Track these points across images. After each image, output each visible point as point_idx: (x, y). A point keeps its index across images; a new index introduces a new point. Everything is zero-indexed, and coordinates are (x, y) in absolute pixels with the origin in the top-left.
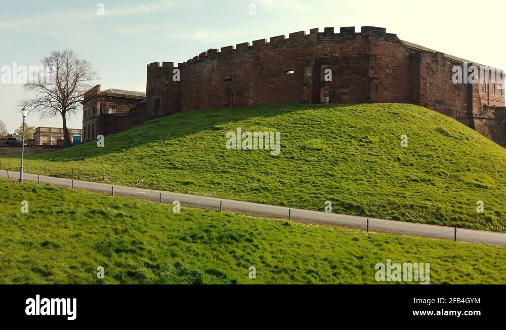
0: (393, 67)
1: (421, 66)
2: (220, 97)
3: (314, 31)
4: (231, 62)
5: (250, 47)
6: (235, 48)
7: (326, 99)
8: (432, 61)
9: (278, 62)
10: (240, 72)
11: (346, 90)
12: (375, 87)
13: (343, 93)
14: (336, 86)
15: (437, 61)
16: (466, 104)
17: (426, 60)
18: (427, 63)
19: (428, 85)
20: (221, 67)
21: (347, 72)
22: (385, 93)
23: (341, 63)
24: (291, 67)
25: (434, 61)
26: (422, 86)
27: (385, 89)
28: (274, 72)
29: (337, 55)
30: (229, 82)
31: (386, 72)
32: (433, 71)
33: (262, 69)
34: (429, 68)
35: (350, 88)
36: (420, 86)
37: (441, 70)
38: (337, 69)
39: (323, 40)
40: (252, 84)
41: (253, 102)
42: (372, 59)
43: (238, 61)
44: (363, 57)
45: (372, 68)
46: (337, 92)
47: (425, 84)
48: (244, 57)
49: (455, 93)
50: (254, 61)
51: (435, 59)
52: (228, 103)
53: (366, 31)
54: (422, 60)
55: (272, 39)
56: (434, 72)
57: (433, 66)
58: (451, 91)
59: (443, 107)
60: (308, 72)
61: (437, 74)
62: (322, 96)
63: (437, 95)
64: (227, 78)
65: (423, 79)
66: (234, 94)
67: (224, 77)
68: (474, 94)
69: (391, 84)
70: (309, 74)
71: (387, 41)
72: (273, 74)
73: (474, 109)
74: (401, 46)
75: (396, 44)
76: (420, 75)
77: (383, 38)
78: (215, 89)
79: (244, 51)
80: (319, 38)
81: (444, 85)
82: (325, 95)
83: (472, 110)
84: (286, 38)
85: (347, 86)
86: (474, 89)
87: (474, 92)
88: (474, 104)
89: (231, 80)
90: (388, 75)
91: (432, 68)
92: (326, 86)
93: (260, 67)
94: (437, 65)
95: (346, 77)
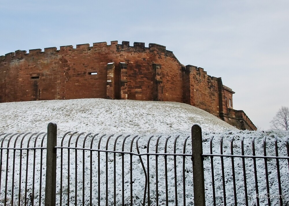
0: (171, 75)
1: (190, 76)
2: (27, 92)
3: (114, 43)
4: (38, 63)
5: (58, 51)
6: (43, 51)
7: (125, 96)
8: (197, 73)
9: (84, 64)
10: (48, 71)
11: (139, 90)
12: (161, 88)
13: (136, 92)
14: (131, 86)
15: (200, 74)
16: (218, 107)
17: (193, 73)
18: (194, 75)
19: (195, 90)
20: (29, 66)
21: (140, 76)
22: (167, 94)
23: (135, 69)
24: (95, 69)
25: (198, 73)
26: (191, 91)
27: (166, 91)
28: (80, 73)
29: (132, 62)
30: (36, 79)
31: (167, 79)
32: (198, 80)
33: (69, 69)
34: (195, 78)
35: (142, 88)
36: (190, 90)
37: (202, 80)
38: (133, 74)
39: (122, 51)
40: (59, 81)
41: (59, 97)
42: (158, 68)
43: (45, 62)
44: (151, 66)
45: (159, 75)
46: (132, 91)
47: (193, 89)
48: (52, 59)
49: (211, 98)
50: (61, 62)
51: (198, 72)
52: (35, 97)
53: (153, 47)
54: (190, 71)
55: (78, 46)
56: (199, 82)
57: (197, 76)
58: (209, 96)
59: (205, 107)
60: (111, 74)
61: (200, 83)
62: (122, 93)
63: (201, 98)
64: (34, 75)
65: (192, 85)
66: (41, 90)
67: (31, 74)
68: (223, 100)
69: (170, 88)
70: (112, 75)
71: (167, 56)
72: (78, 74)
73: (223, 110)
74: (176, 60)
75: (173, 59)
76: (189, 83)
77: (164, 54)
78: (22, 85)
79: (52, 54)
80: (118, 48)
81: (205, 91)
82: (125, 93)
83: (222, 111)
84: (90, 46)
85: (139, 87)
86: (223, 96)
87: (223, 98)
88: (224, 107)
89: (38, 77)
90: (168, 80)
91: (197, 79)
92: (125, 85)
93: (67, 68)
94: (200, 76)
95: (139, 80)
